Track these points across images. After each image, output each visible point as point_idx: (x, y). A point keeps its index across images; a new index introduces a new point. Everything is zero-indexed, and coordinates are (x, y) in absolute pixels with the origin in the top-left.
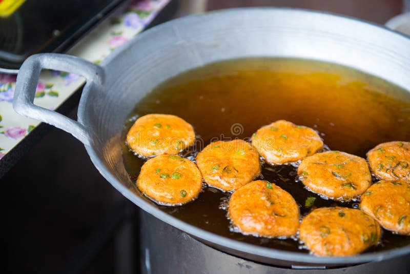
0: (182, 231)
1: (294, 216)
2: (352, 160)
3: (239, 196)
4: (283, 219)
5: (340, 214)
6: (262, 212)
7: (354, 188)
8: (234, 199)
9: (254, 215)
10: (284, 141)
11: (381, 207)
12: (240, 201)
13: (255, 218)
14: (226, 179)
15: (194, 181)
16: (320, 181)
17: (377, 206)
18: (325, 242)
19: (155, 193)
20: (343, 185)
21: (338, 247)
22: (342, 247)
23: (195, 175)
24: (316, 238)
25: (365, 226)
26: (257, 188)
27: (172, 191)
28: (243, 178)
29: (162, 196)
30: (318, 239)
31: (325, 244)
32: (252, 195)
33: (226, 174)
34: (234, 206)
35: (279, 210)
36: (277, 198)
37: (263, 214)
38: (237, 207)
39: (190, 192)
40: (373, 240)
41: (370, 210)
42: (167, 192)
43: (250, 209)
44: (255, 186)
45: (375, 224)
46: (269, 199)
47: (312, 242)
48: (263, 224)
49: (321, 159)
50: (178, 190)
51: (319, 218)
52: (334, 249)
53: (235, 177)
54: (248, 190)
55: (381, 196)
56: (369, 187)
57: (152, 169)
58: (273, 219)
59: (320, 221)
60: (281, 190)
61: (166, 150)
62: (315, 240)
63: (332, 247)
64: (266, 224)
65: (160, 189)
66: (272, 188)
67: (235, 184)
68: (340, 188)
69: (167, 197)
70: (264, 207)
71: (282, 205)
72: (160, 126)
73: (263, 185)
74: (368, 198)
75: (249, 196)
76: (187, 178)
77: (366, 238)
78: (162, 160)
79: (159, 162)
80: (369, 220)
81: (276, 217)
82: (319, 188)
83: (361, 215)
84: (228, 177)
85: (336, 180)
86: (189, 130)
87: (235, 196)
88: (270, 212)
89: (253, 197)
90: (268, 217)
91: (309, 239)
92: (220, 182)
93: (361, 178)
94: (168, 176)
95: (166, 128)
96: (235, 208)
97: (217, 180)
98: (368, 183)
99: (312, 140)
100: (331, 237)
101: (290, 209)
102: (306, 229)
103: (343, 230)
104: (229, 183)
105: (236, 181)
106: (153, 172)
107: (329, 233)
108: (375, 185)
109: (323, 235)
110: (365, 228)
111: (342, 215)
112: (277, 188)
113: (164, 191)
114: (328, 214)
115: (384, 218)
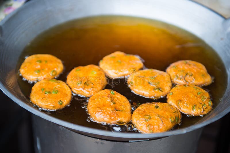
0: (59, 125)
1: (128, 111)
2: (160, 74)
3: (94, 100)
4: (121, 113)
5: (155, 106)
6: (108, 109)
7: (161, 91)
8: (91, 102)
9: (103, 111)
10: (119, 64)
11: (180, 101)
12: (94, 102)
13: (104, 112)
14: (87, 89)
15: (66, 94)
16: (141, 87)
17: (178, 101)
18: (148, 124)
19: (42, 104)
20: (154, 89)
21: (156, 127)
22: (159, 127)
23: (67, 90)
24: (142, 122)
25: (172, 113)
26: (105, 94)
27: (53, 102)
28: (97, 88)
29: (47, 106)
30: (144, 123)
31: (148, 126)
32: (102, 98)
33: (86, 86)
34: (91, 106)
35: (119, 107)
36: (117, 100)
37: (108, 110)
38: (93, 106)
39: (64, 102)
40: (176, 121)
41: (174, 104)
42: (50, 102)
43: (100, 107)
44: (104, 93)
45: (177, 111)
46: (112, 100)
47: (140, 125)
48: (108, 116)
49: (141, 74)
50: (57, 101)
51: (143, 110)
52: (153, 128)
53: (92, 87)
54: (99, 96)
55: (179, 94)
56: (170, 90)
57: (39, 89)
58: (115, 113)
59: (144, 112)
60: (120, 95)
61: (45, 76)
62: (142, 124)
63: (152, 127)
64: (110, 116)
65: (45, 101)
66: (114, 94)
67: (93, 92)
68: (153, 91)
69: (51, 106)
70: (109, 106)
71: (120, 104)
72: (40, 62)
73: (109, 92)
74: (172, 97)
75: (100, 99)
76: (62, 93)
77: (173, 120)
78: (45, 83)
79: (43, 84)
80: (173, 109)
81: (117, 111)
82: (140, 91)
83: (168, 106)
84: (88, 88)
85: (150, 87)
86: (59, 63)
87: (91, 99)
88: (113, 109)
89: (102, 100)
90: (112, 112)
91: (138, 124)
92: (82, 91)
93: (165, 85)
94: (50, 92)
95: (44, 63)
96: (91, 107)
97: (81, 90)
98: (169, 88)
99: (136, 63)
100: (151, 121)
101: (125, 106)
102: (136, 118)
103: (158, 116)
104: (88, 91)
105: (93, 90)
106: (40, 91)
107: (150, 119)
108: (174, 88)
109: (146, 120)
110: (171, 114)
111: (157, 107)
112: (117, 94)
113: (48, 102)
114: (149, 107)
115: (183, 108)
